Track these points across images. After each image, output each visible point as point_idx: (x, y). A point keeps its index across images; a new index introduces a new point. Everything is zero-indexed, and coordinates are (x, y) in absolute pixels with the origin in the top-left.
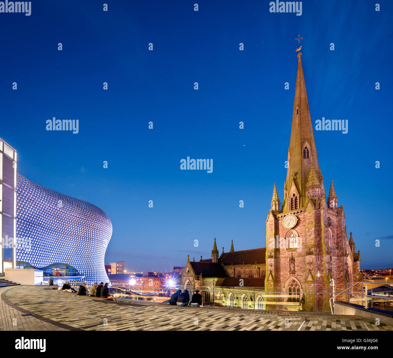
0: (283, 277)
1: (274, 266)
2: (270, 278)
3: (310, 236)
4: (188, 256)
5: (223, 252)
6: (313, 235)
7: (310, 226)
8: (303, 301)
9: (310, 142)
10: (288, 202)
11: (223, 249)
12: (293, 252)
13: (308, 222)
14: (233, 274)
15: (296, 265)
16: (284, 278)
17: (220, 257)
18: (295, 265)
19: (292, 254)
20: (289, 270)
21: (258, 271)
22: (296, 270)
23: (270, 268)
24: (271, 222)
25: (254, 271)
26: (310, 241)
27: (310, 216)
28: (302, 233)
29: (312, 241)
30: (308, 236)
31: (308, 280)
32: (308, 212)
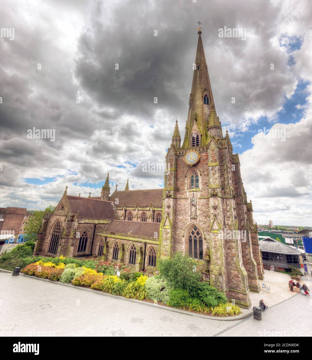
0: (182, 222)
1: (172, 208)
2: (167, 223)
3: (214, 174)
4: (67, 187)
5: (116, 189)
6: (218, 173)
7: (214, 164)
8: (208, 257)
9: (209, 92)
10: (190, 139)
11: (117, 187)
12: (195, 193)
13: (212, 159)
14: (123, 216)
15: (198, 208)
16: (184, 224)
17: (111, 196)
18: (196, 209)
19: (193, 194)
20: (189, 214)
21: (153, 215)
22: (198, 215)
23: (167, 209)
24: (171, 157)
25: (148, 214)
26: (214, 181)
27: (213, 153)
28: (204, 172)
29: (217, 181)
30: (212, 175)
31: (214, 228)
32: (211, 150)
